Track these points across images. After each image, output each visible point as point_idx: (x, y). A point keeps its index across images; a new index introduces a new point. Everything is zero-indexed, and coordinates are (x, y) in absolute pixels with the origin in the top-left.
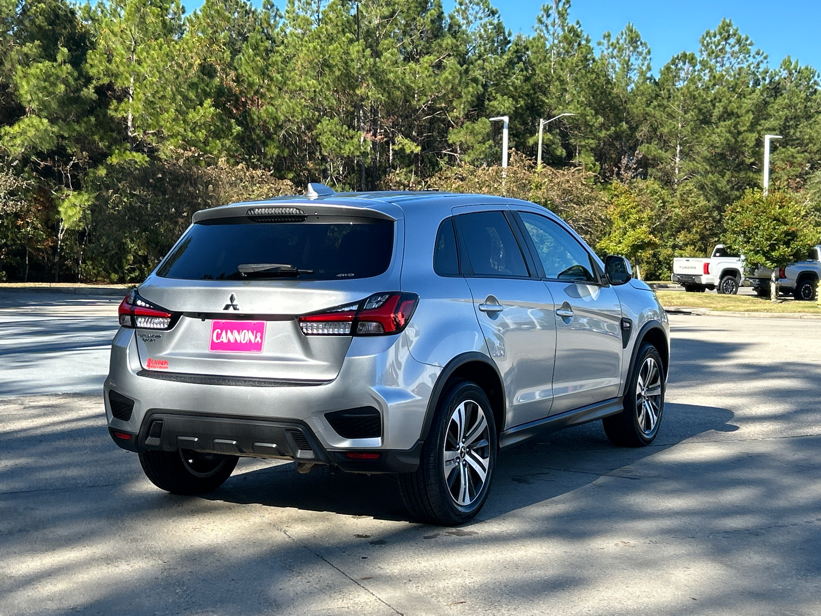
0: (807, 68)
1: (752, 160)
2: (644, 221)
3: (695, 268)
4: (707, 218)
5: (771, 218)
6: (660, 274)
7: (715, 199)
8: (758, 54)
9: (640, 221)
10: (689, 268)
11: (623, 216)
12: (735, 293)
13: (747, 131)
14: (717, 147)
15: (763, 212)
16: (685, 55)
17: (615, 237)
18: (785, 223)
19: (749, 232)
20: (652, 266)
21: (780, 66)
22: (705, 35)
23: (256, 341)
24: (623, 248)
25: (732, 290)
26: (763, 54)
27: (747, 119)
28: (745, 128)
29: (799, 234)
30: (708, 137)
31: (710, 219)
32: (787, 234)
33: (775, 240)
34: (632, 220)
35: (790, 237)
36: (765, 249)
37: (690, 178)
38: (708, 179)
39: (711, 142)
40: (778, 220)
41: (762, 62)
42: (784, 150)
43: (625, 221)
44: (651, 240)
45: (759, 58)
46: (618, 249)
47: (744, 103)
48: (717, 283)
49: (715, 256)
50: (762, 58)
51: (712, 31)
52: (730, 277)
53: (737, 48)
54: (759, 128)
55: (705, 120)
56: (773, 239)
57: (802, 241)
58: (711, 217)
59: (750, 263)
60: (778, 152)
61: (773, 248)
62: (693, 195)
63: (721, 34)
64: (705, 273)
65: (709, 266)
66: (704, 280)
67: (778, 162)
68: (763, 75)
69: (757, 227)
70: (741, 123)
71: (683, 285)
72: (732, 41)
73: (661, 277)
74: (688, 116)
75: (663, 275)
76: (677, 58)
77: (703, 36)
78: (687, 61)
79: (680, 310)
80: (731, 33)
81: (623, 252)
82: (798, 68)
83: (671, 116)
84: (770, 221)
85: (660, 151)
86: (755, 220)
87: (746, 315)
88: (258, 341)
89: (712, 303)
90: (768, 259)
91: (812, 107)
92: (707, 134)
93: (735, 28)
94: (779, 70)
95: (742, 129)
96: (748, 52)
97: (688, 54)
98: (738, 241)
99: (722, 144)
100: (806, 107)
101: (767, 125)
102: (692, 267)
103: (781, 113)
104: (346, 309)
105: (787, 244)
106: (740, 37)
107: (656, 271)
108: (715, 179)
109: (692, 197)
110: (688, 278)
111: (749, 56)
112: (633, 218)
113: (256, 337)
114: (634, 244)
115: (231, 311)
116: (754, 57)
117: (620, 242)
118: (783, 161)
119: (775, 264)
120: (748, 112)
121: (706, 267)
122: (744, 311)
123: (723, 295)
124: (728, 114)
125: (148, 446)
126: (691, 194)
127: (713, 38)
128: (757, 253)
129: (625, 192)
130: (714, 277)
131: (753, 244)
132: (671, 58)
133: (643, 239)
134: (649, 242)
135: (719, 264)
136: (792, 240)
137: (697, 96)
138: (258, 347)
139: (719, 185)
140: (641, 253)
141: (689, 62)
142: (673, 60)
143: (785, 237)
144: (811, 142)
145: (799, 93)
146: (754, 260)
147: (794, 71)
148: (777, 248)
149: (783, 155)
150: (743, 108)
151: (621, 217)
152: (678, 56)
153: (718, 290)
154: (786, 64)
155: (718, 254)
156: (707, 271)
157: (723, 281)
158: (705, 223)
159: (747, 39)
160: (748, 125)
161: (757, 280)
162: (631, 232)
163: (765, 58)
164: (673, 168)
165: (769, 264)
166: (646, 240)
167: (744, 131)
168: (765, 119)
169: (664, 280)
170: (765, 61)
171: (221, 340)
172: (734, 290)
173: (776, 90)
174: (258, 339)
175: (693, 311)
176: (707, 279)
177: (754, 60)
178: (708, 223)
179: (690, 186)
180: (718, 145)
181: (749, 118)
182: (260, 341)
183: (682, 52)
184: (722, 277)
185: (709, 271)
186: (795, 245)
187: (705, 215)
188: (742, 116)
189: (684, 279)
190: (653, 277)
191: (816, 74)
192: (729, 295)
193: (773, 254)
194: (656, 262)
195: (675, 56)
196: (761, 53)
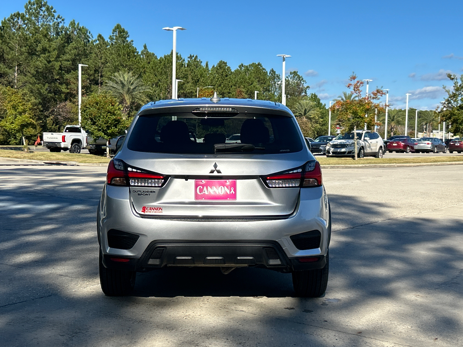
0: (83, 28)
1: (58, 77)
2: (27, 111)
3: (57, 138)
4: (36, 109)
5: (107, 112)
6: (10, 141)
7: (39, 98)
8: (59, 17)
9: (24, 111)
10: (53, 138)
11: (14, 107)
12: (79, 153)
13: (54, 61)
14: (40, 68)
15: (102, 108)
16: (18, 14)
17: (10, 120)
18: (114, 115)
19: (95, 119)
20: (5, 137)
21: (69, 25)
22: (28, 3)
23: (231, 193)
24: (16, 126)
25: (78, 151)
26: (61, 18)
27: (54, 53)
28: (53, 59)
29: (121, 120)
30: (34, 62)
31: (38, 110)
32: (115, 120)
33: (110, 124)
34: (20, 110)
35: (117, 122)
36: (104, 129)
37: (24, 85)
38: (36, 87)
39: (36, 66)
40: (111, 113)
41: (61, 22)
42: (74, 72)
43: (16, 110)
44: (31, 122)
45: (59, 20)
46: (12, 127)
47: (52, 44)
48: (69, 147)
49: (66, 131)
50: (61, 20)
51: (32, 2)
52: (77, 143)
53: (46, 13)
54: (60, 59)
55: (32, 53)
56: (109, 123)
57: (123, 124)
58: (38, 108)
59: (96, 136)
60: (71, 73)
61: (108, 128)
62: (28, 95)
63: (37, 4)
64: (63, 142)
65: (65, 137)
66: (63, 145)
67: (71, 79)
68: (61, 30)
69: (99, 116)
70: (51, 56)
71: (49, 147)
72: (44, 9)
73: (10, 143)
74: (23, 49)
75: (11, 142)
76: (14, 15)
77: (27, 4)
78: (20, 18)
79: (60, 163)
80: (43, 4)
81: (15, 129)
82: (79, 27)
83: (11, 49)
84: (106, 113)
85: (6, 69)
86: (98, 112)
87: (101, 165)
88: (232, 193)
89: (74, 159)
90: (105, 134)
91: (87, 50)
92: (34, 61)
93: (45, 1)
94: (69, 28)
95: (52, 59)
96: (53, 16)
97: (20, 13)
98: (88, 123)
99: (43, 67)
100: (84, 49)
101: (65, 58)
102: (55, 138)
103: (72, 52)
104: (295, 171)
105: (115, 126)
106: (49, 7)
107: (7, 140)
108: (40, 87)
109: (27, 97)
110: (53, 144)
111: (54, 18)
112: (21, 108)
113: (230, 191)
114: (22, 124)
115: (215, 174)
116: (57, 19)
117: (12, 123)
118: (74, 79)
119: (110, 137)
120: (54, 50)
121: (64, 138)
122: (99, 163)
123: (73, 154)
124: (44, 50)
125: (150, 265)
126: (26, 95)
127: (33, 6)
128: (99, 130)
129: (15, 93)
130: (68, 144)
131: (97, 126)
132: (11, 15)
133: (27, 121)
134: (30, 123)
135: (70, 137)
136: (118, 124)
137: (28, 38)
138: (234, 196)
139: (41, 91)
140: (26, 129)
141: (21, 18)
142: (11, 16)
143: (114, 122)
144: (89, 69)
145: (80, 41)
146: (98, 135)
147: (77, 29)
148: (110, 128)
149: (74, 75)
150: (52, 47)
151: (13, 107)
152: (15, 14)
153: (70, 151)
154: (73, 24)
155: (67, 131)
156: (64, 141)
157: (73, 146)
158: (35, 112)
159: (52, 9)
160: (55, 57)
161: (94, 146)
162: (19, 117)
163: (63, 20)
164: (13, 79)
165: (106, 137)
166: (29, 122)
167: (53, 61)
168: (64, 55)
169: (12, 145)
170: (63, 22)
171: (203, 192)
172: (79, 151)
173: (68, 39)
174: (232, 191)
175: (68, 163)
176: (64, 145)
177: (57, 21)
178: (36, 112)
179: (26, 91)
180: (40, 67)
181: (55, 53)
182: (234, 193)
183: (17, 12)
184: (72, 144)
185: (65, 140)
186: (119, 127)
187: (35, 108)
188: (51, 52)
189: (50, 145)
190: (6, 143)
191: (88, 32)
192: (76, 154)
193: (108, 131)
194: (7, 134)
195: (13, 14)
196: (60, 17)
